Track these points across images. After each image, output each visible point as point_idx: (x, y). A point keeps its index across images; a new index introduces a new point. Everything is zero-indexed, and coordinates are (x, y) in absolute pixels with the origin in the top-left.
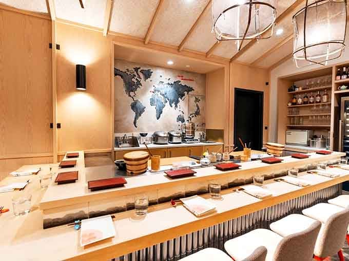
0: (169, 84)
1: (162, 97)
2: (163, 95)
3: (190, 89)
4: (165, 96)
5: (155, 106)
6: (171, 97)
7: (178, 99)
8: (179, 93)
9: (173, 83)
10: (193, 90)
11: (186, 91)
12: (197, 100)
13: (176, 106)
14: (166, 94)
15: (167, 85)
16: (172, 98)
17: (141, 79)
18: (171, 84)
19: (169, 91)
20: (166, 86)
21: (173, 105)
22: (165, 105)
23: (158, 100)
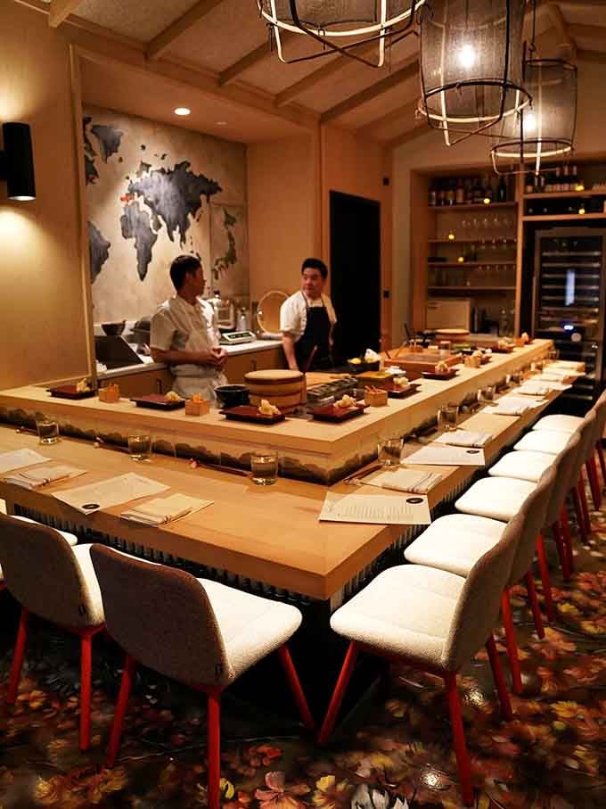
0: (162, 171)
1: (149, 210)
2: (151, 205)
3: (212, 188)
4: (157, 207)
5: (134, 240)
6: (170, 211)
7: (185, 216)
8: (189, 199)
9: (172, 169)
10: (220, 190)
11: (203, 192)
12: (229, 221)
13: (183, 239)
14: (157, 201)
15: (160, 175)
16: (173, 215)
17: (94, 154)
18: (170, 172)
19: (166, 193)
20: (156, 176)
21: (176, 234)
22: (156, 236)
23: (138, 221)
